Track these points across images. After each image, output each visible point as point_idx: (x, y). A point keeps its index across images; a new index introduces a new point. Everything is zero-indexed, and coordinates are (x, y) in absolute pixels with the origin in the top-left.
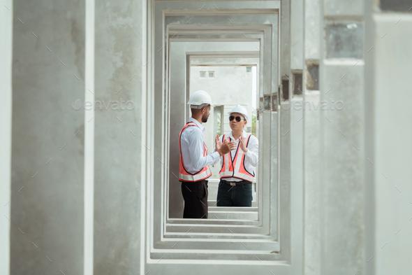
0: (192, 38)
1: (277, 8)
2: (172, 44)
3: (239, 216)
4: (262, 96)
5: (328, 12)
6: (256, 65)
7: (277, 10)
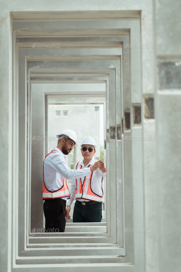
0: (49, 80)
1: (119, 54)
2: (33, 85)
3: (91, 230)
4: (108, 128)
5: (160, 53)
6: (103, 103)
7: (120, 56)
